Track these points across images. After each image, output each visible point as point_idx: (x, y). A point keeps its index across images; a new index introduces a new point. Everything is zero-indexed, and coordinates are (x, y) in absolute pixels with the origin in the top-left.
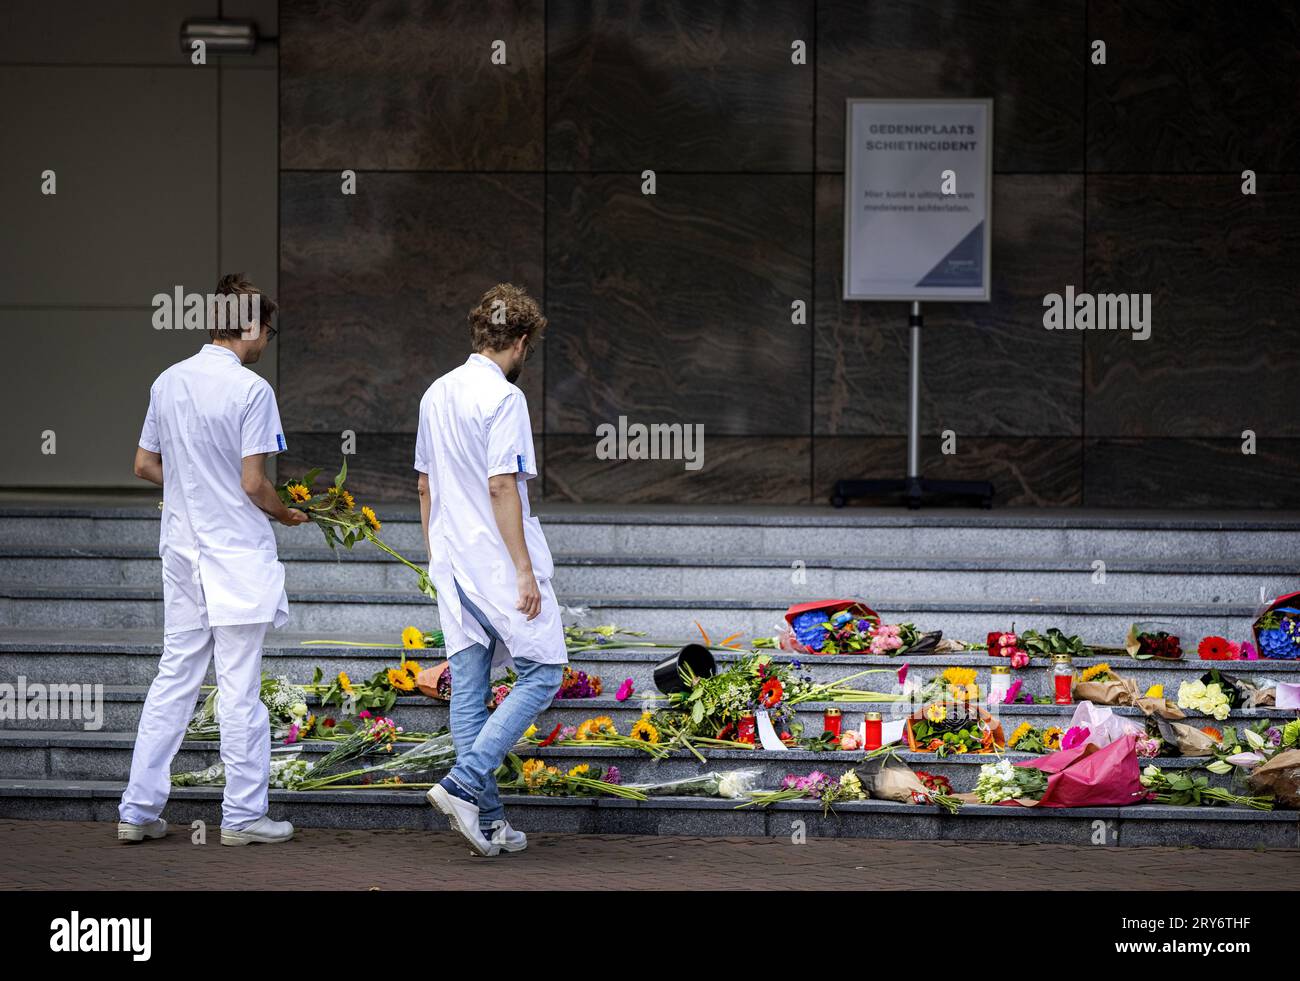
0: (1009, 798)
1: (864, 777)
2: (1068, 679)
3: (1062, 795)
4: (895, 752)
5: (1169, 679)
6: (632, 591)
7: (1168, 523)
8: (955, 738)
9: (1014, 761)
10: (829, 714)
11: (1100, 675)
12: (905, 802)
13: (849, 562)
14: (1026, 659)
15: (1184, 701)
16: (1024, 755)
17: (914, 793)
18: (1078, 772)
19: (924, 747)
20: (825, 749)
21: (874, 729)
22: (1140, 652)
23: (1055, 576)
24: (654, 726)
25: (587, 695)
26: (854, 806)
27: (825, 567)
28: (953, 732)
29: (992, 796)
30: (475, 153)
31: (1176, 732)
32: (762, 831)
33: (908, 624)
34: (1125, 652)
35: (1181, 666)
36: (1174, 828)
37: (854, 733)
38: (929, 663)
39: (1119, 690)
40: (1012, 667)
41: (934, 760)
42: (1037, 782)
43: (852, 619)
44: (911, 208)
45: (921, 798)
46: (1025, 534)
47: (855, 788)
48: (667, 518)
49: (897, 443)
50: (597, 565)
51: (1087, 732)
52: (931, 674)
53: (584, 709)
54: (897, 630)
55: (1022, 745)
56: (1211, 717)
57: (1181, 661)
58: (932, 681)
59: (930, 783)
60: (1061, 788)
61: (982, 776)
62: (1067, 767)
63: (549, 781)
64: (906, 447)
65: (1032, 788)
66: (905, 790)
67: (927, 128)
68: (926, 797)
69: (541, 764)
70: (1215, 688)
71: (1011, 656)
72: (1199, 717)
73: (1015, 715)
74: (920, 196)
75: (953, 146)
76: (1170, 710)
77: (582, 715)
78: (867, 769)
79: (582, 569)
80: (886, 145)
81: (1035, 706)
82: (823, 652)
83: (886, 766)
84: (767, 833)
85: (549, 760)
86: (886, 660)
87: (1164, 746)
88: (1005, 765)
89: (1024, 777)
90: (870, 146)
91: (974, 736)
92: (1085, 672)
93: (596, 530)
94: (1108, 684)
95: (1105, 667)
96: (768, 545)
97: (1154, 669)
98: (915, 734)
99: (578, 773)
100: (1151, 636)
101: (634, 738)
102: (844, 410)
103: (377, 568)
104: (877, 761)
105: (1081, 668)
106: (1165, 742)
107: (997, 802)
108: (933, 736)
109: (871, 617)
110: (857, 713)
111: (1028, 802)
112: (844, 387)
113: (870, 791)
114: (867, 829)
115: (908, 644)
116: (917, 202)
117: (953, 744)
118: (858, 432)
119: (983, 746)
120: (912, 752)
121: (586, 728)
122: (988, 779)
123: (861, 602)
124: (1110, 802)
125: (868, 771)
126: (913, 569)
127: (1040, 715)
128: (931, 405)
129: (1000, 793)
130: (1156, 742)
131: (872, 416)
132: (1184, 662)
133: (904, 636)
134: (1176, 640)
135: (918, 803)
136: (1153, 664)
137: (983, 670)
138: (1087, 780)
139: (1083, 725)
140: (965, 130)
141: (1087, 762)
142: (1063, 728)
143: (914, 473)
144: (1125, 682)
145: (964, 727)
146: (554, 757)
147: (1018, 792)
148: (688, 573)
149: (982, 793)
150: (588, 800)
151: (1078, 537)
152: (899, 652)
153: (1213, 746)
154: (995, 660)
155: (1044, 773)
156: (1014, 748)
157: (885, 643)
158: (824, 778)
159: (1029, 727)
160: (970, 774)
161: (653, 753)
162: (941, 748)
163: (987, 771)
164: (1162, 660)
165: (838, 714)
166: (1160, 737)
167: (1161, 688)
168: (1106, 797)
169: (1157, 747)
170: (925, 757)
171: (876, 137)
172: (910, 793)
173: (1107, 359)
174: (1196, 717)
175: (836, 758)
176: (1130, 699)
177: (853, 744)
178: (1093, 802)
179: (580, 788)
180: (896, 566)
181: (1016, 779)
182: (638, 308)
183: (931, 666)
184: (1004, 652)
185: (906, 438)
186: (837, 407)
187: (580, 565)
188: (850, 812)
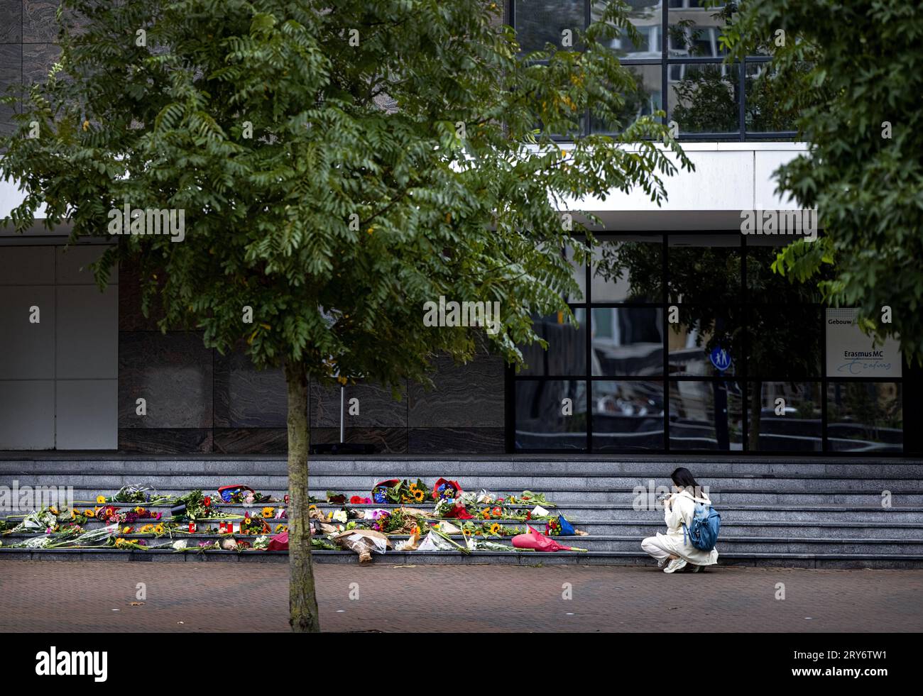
0: (260, 548)
1: (221, 543)
4: (235, 534)
7: (388, 458)
9: (269, 536)
11: (310, 509)
12: (228, 550)
15: (335, 517)
16: (272, 534)
17: (232, 547)
18: (282, 540)
19: (243, 533)
20: (213, 534)
21: (230, 527)
22: (330, 501)
23: (343, 478)
26: (214, 551)
28: (253, 528)
29: (255, 547)
32: (183, 560)
34: (326, 502)
37: (224, 528)
41: (244, 537)
42: (271, 543)
45: (233, 549)
46: (341, 463)
47: (218, 546)
48: (222, 458)
56: (341, 522)
59: (238, 544)
60: (277, 545)
61: (255, 542)
63: (123, 545)
65: (269, 545)
66: (230, 547)
68: (235, 548)
69: (123, 540)
70: (345, 513)
78: (224, 540)
82: (229, 503)
83: (229, 539)
84: (186, 561)
85: (127, 538)
88: (265, 538)
89: (268, 541)
91: (259, 529)
93: (198, 463)
95: (314, 506)
96: (256, 468)
98: (242, 528)
99: (134, 543)
100: (336, 496)
101: (155, 531)
102: (321, 418)
103: (120, 477)
104: (227, 537)
107: (256, 550)
108: (246, 529)
109: (248, 491)
111: (265, 549)
112: (321, 409)
113: (221, 547)
114: (216, 558)
115: (257, 499)
117: (252, 531)
119: (262, 532)
120: (239, 535)
121: (144, 528)
129: (258, 547)
130: (314, 530)
131: (332, 420)
133: (255, 497)
136: (334, 505)
137: (276, 508)
143: (341, 441)
145: (257, 526)
147: (263, 546)
148: (221, 478)
150: (130, 550)
151: (359, 464)
155: (273, 540)
158: (209, 543)
159: (281, 526)
160: (253, 541)
162: (248, 533)
163: (258, 540)
164: (337, 504)
170: (241, 536)
173: (416, 398)
174: (336, 522)
175: (215, 537)
177: (222, 532)
179: (132, 547)
181: (266, 542)
185: (339, 428)
186: (319, 417)
187: (185, 475)
188: (213, 554)
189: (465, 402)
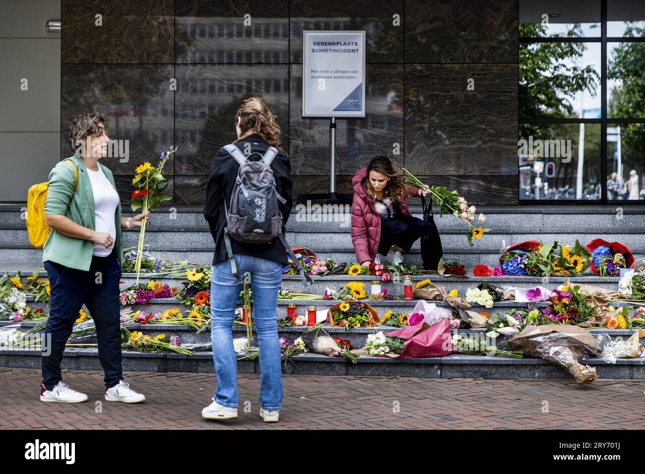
0: (383, 353)
1: (307, 341)
2: (411, 287)
3: (412, 352)
4: (323, 327)
5: (460, 286)
6: (203, 243)
8: (354, 319)
9: (385, 332)
10: (290, 307)
11: (426, 285)
12: (328, 355)
13: (303, 229)
14: (389, 277)
15: (470, 298)
16: (390, 328)
17: (333, 350)
18: (420, 339)
19: (338, 324)
20: (287, 326)
21: (312, 314)
22: (445, 273)
24: (199, 313)
25: (169, 297)
26: (301, 358)
27: (291, 232)
28: (353, 317)
29: (374, 351)
30: (144, 56)
31: (468, 316)
32: (253, 371)
33: (329, 260)
35: (465, 280)
36: (471, 369)
37: (302, 317)
38: (340, 279)
39: (437, 293)
40: (381, 281)
41: (343, 331)
42: (398, 344)
43: (302, 258)
44: (331, 77)
45: (336, 353)
47: (302, 347)
49: (325, 178)
50: (187, 231)
51: (422, 317)
52: (341, 285)
53: (166, 304)
54: (324, 263)
55: (389, 322)
56: (484, 307)
57: (466, 277)
58: (342, 289)
59: (341, 345)
60: (411, 348)
61: (368, 341)
62: (413, 336)
63: (143, 344)
64: (329, 180)
65: (395, 347)
66: (328, 349)
67: (338, 43)
68: (339, 353)
69: (140, 334)
70: (485, 292)
71: (381, 275)
72: (477, 307)
73: (384, 306)
74: (335, 72)
75: (349, 51)
76: (464, 304)
77: (165, 307)
78: (310, 337)
79: (180, 233)
80: (320, 51)
81: (394, 301)
82: (288, 274)
83: (319, 336)
84: (255, 372)
85: (146, 332)
86: (318, 277)
87: (462, 323)
88: (380, 334)
89: (390, 340)
90: (313, 51)
91: (364, 318)
92: (418, 283)
93: (188, 215)
94: (431, 290)
95: (428, 281)
97: (452, 281)
98: (333, 317)
99: (159, 339)
100: (450, 265)
101: (190, 320)
102: (303, 165)
104: (314, 332)
105: (416, 281)
106: (463, 321)
107: (376, 355)
108: (343, 318)
109: (312, 256)
110: (304, 306)
111: (393, 355)
112: (303, 155)
113: (310, 349)
114: (308, 369)
115: (329, 269)
116: (333, 75)
117: (353, 323)
118: (309, 174)
119: (368, 324)
120: (331, 327)
121: (166, 314)
122: (372, 342)
123: (307, 248)
124: (436, 355)
125: (309, 338)
126: (332, 233)
127: (397, 306)
128: (339, 162)
129: (378, 350)
130: (458, 321)
131: (315, 167)
132: (467, 278)
133: (327, 266)
134: (463, 267)
135: (335, 356)
136: (451, 279)
137: (367, 283)
138: (424, 344)
139: (421, 312)
140: (354, 44)
141: (424, 334)
142: (410, 314)
143: (333, 191)
144: (439, 288)
145: (359, 314)
146: (148, 330)
147: (388, 350)
149: (368, 349)
150: (162, 354)
152: (325, 274)
153: (487, 322)
154: (373, 277)
155: (401, 339)
156: (384, 323)
157: (318, 269)
158: (286, 342)
159: (391, 313)
160: (362, 338)
161: (198, 328)
162: (347, 325)
163: (371, 338)
164: (456, 277)
165: (294, 306)
166: (460, 318)
167: (457, 291)
168: (434, 352)
169: (459, 324)
170: (338, 329)
171: (316, 47)
172: (331, 350)
173: (414, 142)
174: (476, 307)
175: (292, 331)
176: (442, 297)
177: (301, 323)
178: (427, 355)
179: (158, 347)
180: (324, 231)
181: (386, 342)
182: (214, 122)
183: (342, 281)
184: (377, 273)
185: (330, 176)
186: (300, 163)
187: (178, 231)
188: (299, 361)
189: (472, 147)
